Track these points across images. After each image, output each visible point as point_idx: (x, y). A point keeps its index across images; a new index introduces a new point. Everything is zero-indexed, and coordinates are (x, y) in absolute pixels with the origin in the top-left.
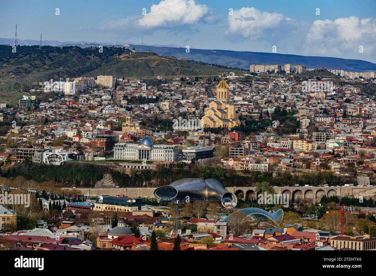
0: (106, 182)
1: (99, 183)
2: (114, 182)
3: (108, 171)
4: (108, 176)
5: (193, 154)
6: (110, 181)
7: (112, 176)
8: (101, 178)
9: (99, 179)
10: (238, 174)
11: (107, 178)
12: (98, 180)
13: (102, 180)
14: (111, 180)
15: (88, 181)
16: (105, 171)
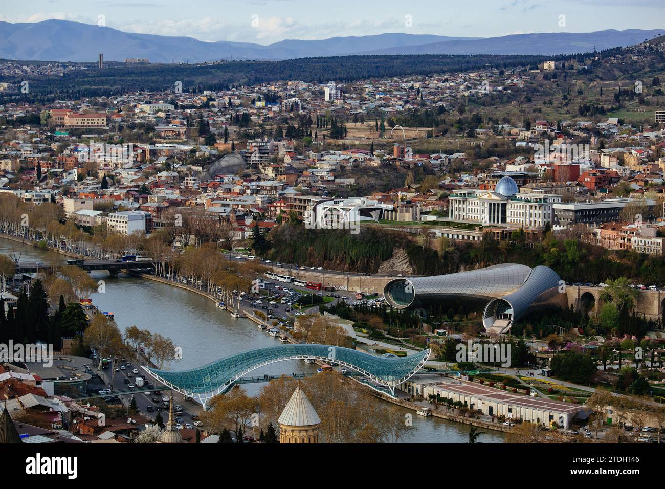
0: (399, 264)
1: (385, 265)
2: (411, 264)
3: (401, 244)
4: (401, 252)
5: (571, 213)
6: (406, 263)
7: (408, 253)
8: (388, 256)
9: (385, 257)
10: (609, 257)
11: (400, 257)
12: (383, 261)
13: (392, 261)
14: (406, 261)
15: (367, 262)
16: (396, 242)
